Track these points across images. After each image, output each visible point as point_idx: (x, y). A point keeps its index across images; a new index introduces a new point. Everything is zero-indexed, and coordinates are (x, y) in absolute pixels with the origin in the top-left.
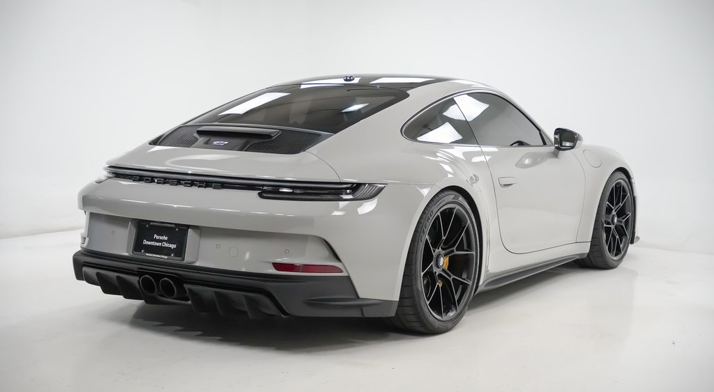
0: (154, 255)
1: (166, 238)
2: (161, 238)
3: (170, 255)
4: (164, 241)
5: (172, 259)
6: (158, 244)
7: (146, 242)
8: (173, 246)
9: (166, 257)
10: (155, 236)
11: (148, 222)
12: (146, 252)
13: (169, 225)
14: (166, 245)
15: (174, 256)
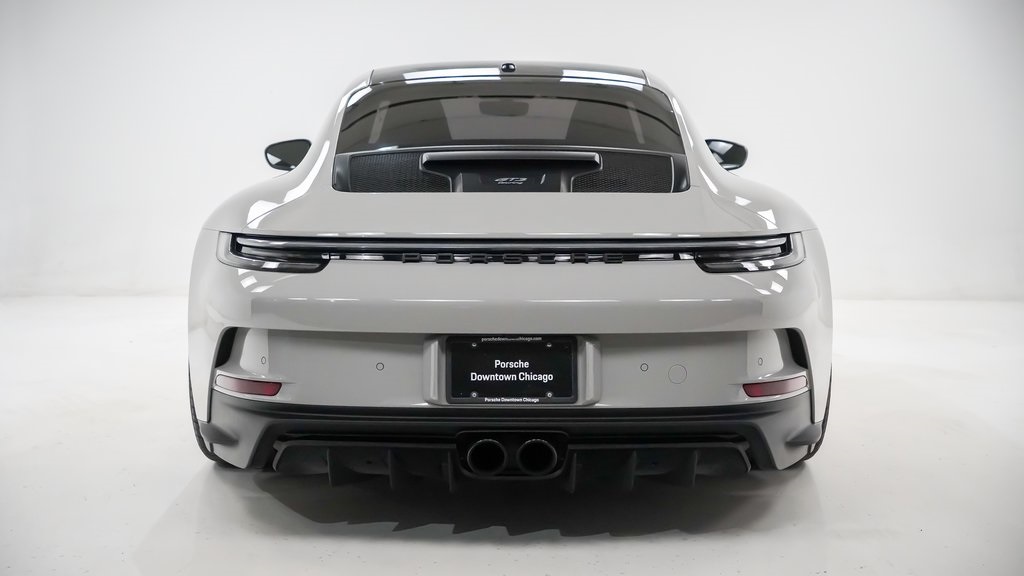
0: (504, 400)
1: (526, 365)
2: (512, 365)
3: (544, 395)
4: (523, 370)
5: (552, 402)
6: (508, 378)
7: (475, 377)
8: (546, 378)
9: (536, 400)
10: (497, 363)
11: (476, 337)
12: (482, 394)
13: (529, 339)
14: (529, 377)
15: (554, 395)
